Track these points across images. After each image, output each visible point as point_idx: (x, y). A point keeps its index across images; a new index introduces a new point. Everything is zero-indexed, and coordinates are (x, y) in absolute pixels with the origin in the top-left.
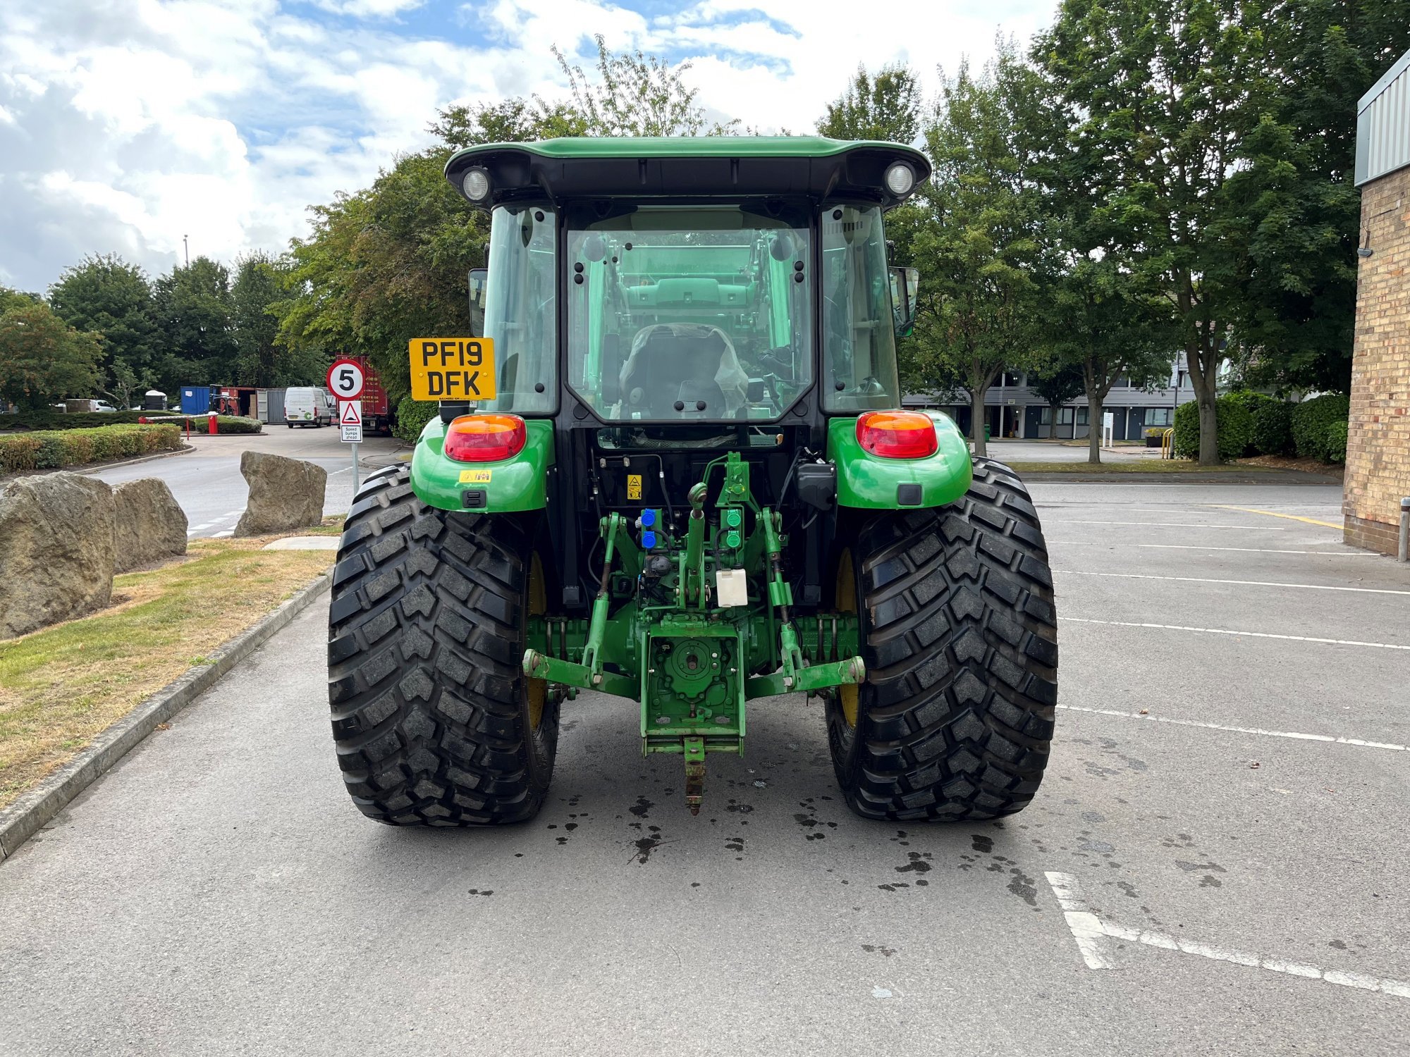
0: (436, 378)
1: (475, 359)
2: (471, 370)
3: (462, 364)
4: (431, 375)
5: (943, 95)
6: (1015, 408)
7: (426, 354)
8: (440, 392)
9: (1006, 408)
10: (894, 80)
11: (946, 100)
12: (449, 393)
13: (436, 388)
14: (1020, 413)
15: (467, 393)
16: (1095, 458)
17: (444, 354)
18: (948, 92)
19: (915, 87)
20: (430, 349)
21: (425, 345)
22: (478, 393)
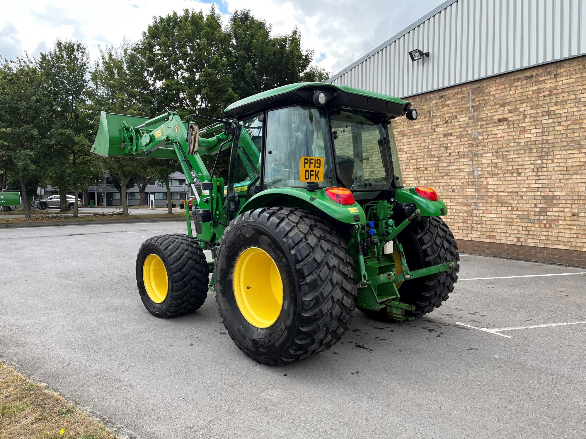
0: (307, 173)
1: (319, 165)
2: (317, 169)
3: (315, 167)
4: (306, 171)
5: (101, 58)
6: (101, 193)
7: (305, 163)
8: (308, 179)
9: (97, 193)
10: (76, 47)
11: (102, 60)
12: (311, 179)
13: (307, 177)
14: (104, 195)
15: (316, 179)
16: (170, 212)
17: (311, 163)
18: (103, 58)
19: (86, 51)
20: (306, 161)
21: (305, 159)
22: (319, 179)
